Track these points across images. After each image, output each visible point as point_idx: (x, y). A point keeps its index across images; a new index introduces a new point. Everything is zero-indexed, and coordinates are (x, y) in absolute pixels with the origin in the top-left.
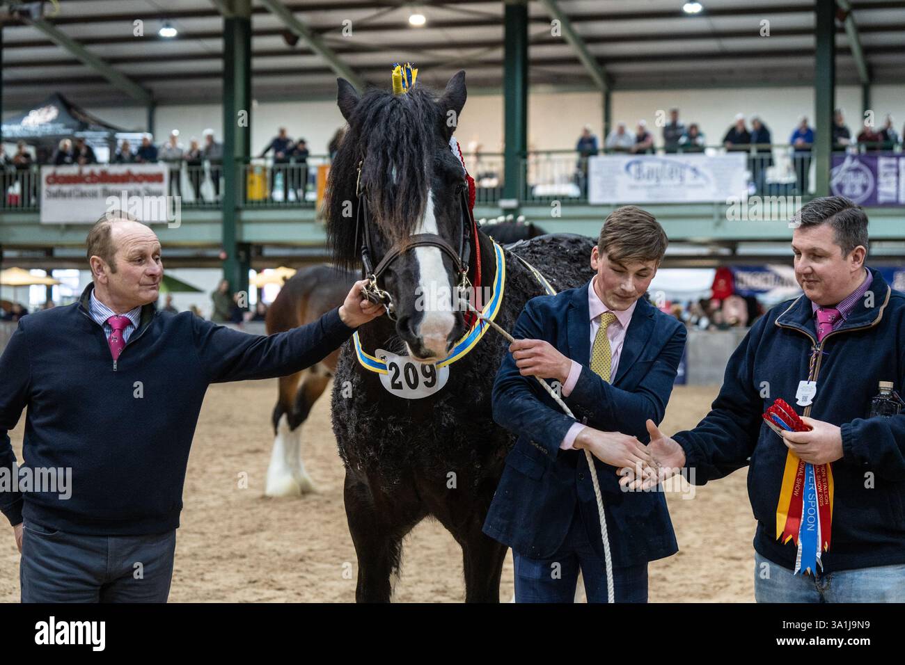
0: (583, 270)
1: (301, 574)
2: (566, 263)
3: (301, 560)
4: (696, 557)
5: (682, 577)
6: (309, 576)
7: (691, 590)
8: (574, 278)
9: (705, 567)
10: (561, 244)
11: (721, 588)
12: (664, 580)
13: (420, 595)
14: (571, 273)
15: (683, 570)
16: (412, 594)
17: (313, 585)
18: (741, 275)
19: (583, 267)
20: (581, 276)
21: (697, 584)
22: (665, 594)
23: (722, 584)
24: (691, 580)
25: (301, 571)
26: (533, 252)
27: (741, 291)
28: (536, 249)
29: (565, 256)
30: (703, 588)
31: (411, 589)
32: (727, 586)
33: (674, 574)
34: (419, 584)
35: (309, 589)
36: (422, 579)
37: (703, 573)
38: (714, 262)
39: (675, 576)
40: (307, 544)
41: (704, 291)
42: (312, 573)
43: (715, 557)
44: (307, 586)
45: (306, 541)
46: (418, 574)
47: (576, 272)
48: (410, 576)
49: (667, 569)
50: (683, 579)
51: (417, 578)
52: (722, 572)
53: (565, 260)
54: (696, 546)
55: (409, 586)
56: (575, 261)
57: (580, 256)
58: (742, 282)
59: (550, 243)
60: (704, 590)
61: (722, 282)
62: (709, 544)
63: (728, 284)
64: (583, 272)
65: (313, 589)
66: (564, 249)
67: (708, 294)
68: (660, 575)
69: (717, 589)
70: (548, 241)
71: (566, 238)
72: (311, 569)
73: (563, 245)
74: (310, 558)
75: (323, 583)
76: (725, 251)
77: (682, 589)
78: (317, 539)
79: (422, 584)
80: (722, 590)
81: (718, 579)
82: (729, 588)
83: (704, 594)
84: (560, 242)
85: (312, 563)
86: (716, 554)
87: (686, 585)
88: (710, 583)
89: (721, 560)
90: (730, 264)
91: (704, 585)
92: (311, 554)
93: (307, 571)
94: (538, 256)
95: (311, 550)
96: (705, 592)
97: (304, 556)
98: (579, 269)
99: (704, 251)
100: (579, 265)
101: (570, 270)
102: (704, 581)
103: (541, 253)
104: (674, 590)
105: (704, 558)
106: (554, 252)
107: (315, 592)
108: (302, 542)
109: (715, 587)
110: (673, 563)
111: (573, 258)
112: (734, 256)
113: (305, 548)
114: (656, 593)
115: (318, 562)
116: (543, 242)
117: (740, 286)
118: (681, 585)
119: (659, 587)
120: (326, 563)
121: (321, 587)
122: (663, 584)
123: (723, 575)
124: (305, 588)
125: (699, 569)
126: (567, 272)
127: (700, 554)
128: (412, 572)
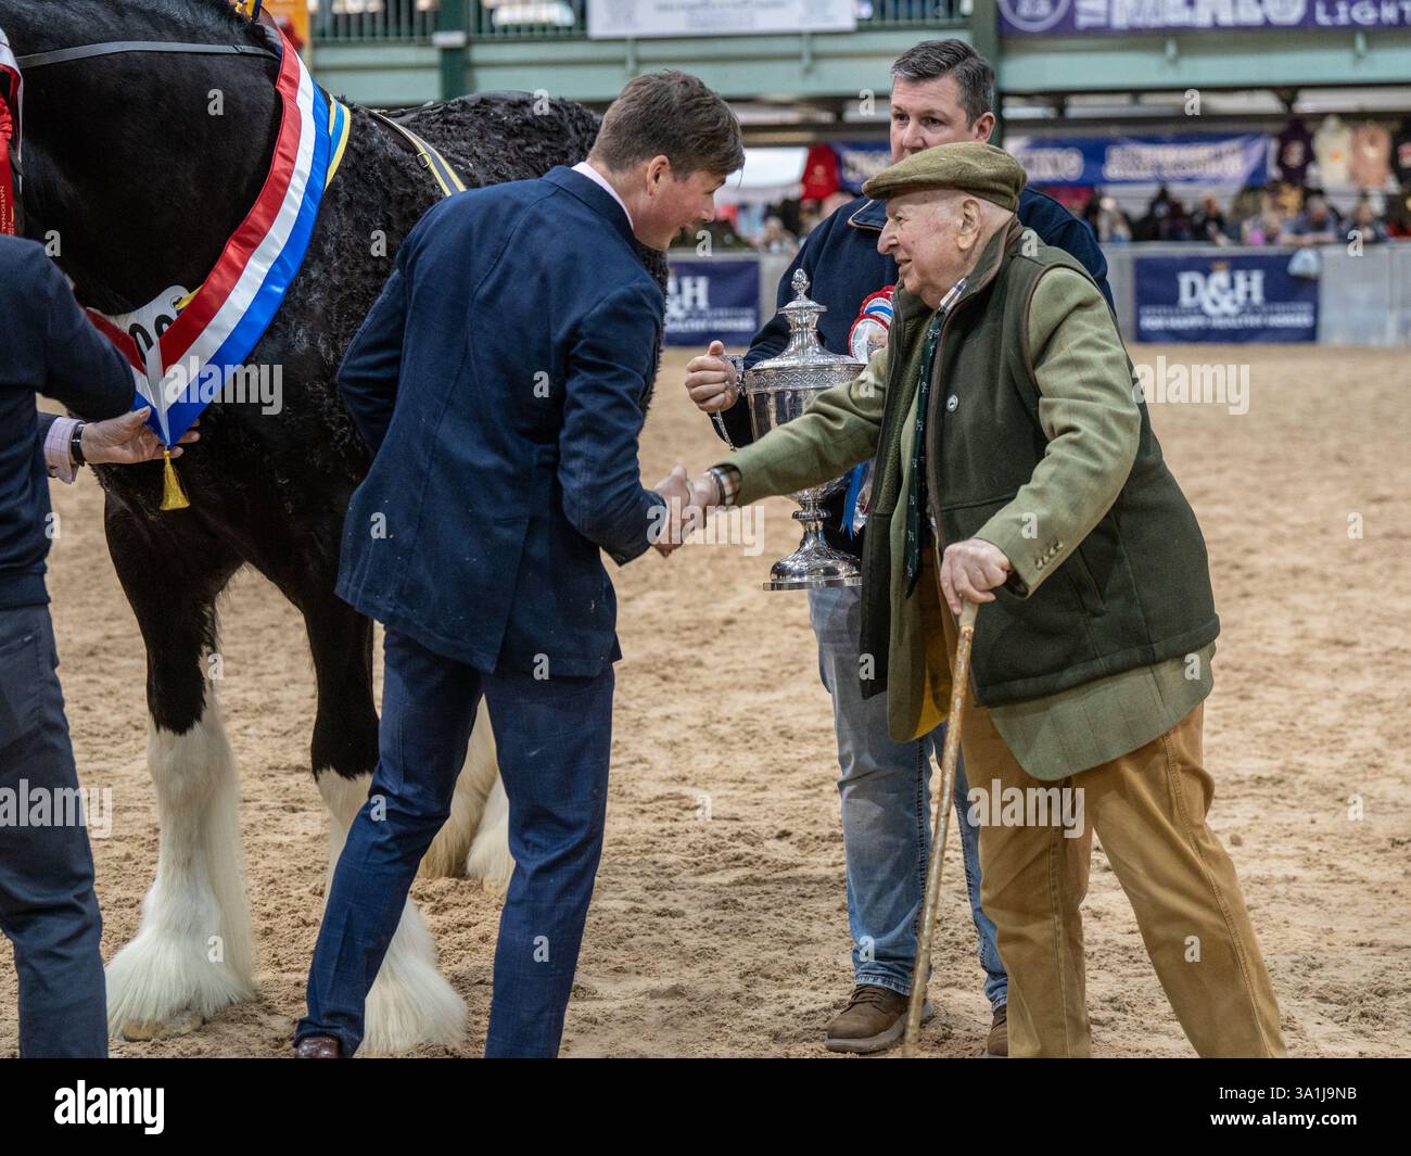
0: (528, 149)
1: (92, 677)
2: (500, 137)
3: (92, 654)
4: (755, 627)
5: (729, 659)
6: (105, 680)
7: (742, 679)
8: (511, 162)
9: (768, 641)
10: (495, 109)
11: (792, 674)
12: (699, 664)
13: (292, 703)
14: (506, 154)
15: (732, 647)
16: (279, 702)
17: (111, 693)
18: (851, 157)
19: (528, 144)
20: (523, 159)
21: (754, 669)
22: (699, 687)
23: (793, 668)
24: (743, 662)
25: (92, 671)
26: (446, 122)
27: (853, 184)
28: (450, 117)
29: (500, 126)
30: (761, 673)
31: (277, 694)
32: (802, 670)
33: (717, 654)
34: (291, 686)
35: (103, 700)
36: (296, 678)
37: (765, 651)
38: (806, 136)
39: (717, 659)
40: (101, 627)
41: (790, 185)
42: (110, 674)
43: (786, 626)
44: (101, 695)
45: (101, 622)
46: (291, 669)
47: (516, 153)
48: (277, 673)
49: (707, 646)
50: (731, 663)
51: (287, 676)
52: (795, 648)
53: (499, 133)
54: (757, 609)
55: (274, 690)
56: (516, 136)
57: (525, 128)
58: (854, 169)
59: (476, 107)
60: (764, 677)
61: (819, 170)
62: (777, 604)
63: (829, 174)
64: (528, 153)
65: (112, 701)
66: (500, 117)
67: (797, 192)
68: (693, 656)
69: (785, 675)
70: (473, 104)
71: (503, 100)
72: (106, 667)
73: (498, 110)
74: (106, 650)
75: (128, 690)
76: (826, 117)
77: (727, 678)
78: (119, 618)
79: (298, 686)
80: (794, 678)
81: (788, 660)
82: (806, 673)
83: (762, 685)
84: (497, 105)
85: (110, 657)
86: (789, 621)
87: (735, 671)
88: (774, 666)
89: (795, 630)
90: (831, 138)
91: (763, 670)
92: (109, 644)
93: (102, 671)
94: (452, 128)
95: (109, 638)
96: (763, 681)
97: (96, 647)
98: (521, 147)
99: (791, 116)
100: (523, 141)
101: (505, 150)
102: (765, 664)
103: (460, 123)
104: (715, 680)
105: (769, 628)
106: (481, 121)
107: (114, 704)
108: (93, 624)
109: (783, 672)
110: (716, 637)
111: (512, 130)
112: (839, 124)
113: (100, 633)
114: (684, 687)
115: (121, 655)
116: (464, 104)
117: (850, 176)
118: (727, 672)
119: (691, 677)
120: (133, 657)
121: (124, 697)
122: (698, 671)
123: (797, 653)
124: (97, 698)
125: (759, 646)
126: (501, 152)
127: (761, 621)
128: (281, 667)
